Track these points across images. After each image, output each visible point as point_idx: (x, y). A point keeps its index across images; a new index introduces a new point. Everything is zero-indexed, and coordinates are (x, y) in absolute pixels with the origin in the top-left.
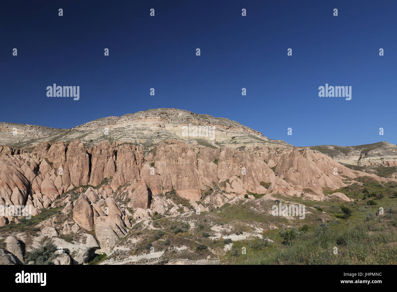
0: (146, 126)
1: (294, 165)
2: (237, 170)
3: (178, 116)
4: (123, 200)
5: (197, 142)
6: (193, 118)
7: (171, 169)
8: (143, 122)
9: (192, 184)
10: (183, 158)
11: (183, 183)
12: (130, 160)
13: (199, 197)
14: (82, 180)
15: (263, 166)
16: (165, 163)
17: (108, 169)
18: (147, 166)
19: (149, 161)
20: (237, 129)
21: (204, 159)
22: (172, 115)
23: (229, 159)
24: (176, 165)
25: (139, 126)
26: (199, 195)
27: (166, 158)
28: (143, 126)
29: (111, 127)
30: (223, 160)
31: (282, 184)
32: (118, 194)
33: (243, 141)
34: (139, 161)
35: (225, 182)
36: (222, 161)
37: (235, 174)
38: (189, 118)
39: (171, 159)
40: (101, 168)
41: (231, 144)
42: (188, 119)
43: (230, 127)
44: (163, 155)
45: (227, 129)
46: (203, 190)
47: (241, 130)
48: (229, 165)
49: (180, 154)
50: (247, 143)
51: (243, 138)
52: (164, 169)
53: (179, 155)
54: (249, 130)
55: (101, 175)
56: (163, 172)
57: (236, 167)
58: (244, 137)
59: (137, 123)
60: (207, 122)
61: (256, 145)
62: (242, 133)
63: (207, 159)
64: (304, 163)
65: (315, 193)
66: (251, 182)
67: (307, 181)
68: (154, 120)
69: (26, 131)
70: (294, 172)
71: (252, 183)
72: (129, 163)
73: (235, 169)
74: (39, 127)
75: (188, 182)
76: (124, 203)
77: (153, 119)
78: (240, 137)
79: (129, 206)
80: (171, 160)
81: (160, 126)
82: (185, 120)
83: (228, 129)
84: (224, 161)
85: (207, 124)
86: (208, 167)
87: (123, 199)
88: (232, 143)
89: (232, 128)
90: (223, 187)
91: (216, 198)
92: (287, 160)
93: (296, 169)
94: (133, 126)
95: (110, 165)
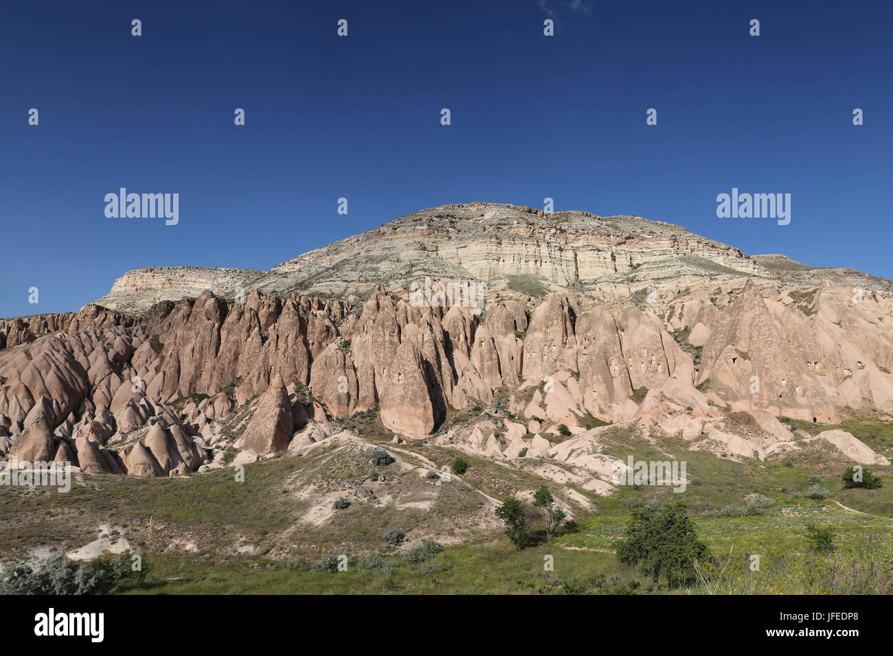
0: (393, 252)
1: (739, 338)
2: (573, 356)
3: (481, 222)
4: (234, 430)
5: (508, 283)
6: (516, 222)
7: (376, 354)
8: (387, 243)
9: (410, 392)
10: (420, 326)
11: (391, 389)
12: (286, 335)
13: (426, 427)
14: (198, 383)
15: (650, 343)
16: (370, 341)
17: (246, 356)
18: (332, 347)
19: (346, 334)
20: (652, 243)
21: (493, 326)
22: (468, 219)
23: (552, 325)
24: (391, 343)
25: (376, 253)
26: (426, 422)
27: (372, 327)
28: (386, 252)
29: (331, 260)
30: (537, 327)
31: (678, 398)
32: (240, 414)
33: (656, 273)
34: (313, 336)
35: (534, 389)
36: (535, 330)
37: (566, 365)
38: (504, 222)
39: (380, 328)
40: (230, 355)
41: (619, 283)
42: (498, 227)
43: (628, 238)
44: (369, 318)
45: (619, 244)
46: (458, 410)
47: (666, 244)
48: (552, 340)
49: (415, 316)
50: (664, 278)
51: (662, 264)
52: (365, 355)
53: (409, 319)
54: (693, 244)
55: (230, 371)
56: (363, 362)
57: (572, 347)
58: (664, 262)
59: (374, 246)
60: (553, 231)
61: (685, 283)
62: (664, 253)
63: (498, 328)
64: (769, 330)
65: (760, 429)
66: (602, 389)
67: (776, 387)
68: (411, 234)
69: (215, 282)
70: (734, 360)
71: (602, 393)
72: (284, 341)
73: (569, 352)
74: (241, 272)
75: (401, 388)
76: (231, 437)
77: (410, 232)
78: (654, 263)
79: (236, 445)
80: (379, 331)
81: (425, 249)
82: (491, 229)
83: (624, 243)
84: (541, 330)
85: (555, 234)
86: (500, 349)
87: (233, 428)
88: (622, 282)
89: (636, 240)
90: (524, 402)
91: (468, 432)
92: (724, 322)
93: (745, 350)
94: (363, 254)
95: (252, 346)
